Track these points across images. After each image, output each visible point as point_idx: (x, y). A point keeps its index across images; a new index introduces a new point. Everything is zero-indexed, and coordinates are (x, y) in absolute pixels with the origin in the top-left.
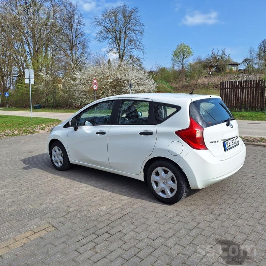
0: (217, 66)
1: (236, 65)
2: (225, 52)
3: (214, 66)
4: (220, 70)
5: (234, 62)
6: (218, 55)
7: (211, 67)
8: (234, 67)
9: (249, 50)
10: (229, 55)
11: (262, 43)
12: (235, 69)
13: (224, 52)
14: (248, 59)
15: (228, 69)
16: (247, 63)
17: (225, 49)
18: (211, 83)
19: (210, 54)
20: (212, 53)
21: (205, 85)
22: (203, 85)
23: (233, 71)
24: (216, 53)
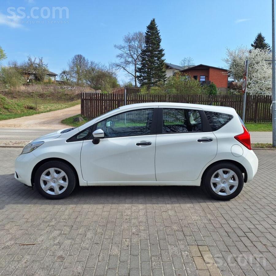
0: (34, 74)
1: (55, 75)
2: (43, 61)
3: (32, 74)
4: (38, 78)
5: (52, 73)
6: (36, 63)
7: (29, 74)
8: (52, 78)
9: (68, 63)
10: (47, 64)
11: (74, 58)
12: (53, 80)
13: (41, 61)
14: (67, 72)
15: (46, 79)
16: (66, 76)
17: (42, 58)
18: (35, 92)
19: (27, 60)
20: (29, 60)
21: (29, 93)
22: (26, 93)
23: (52, 82)
24: (33, 60)
